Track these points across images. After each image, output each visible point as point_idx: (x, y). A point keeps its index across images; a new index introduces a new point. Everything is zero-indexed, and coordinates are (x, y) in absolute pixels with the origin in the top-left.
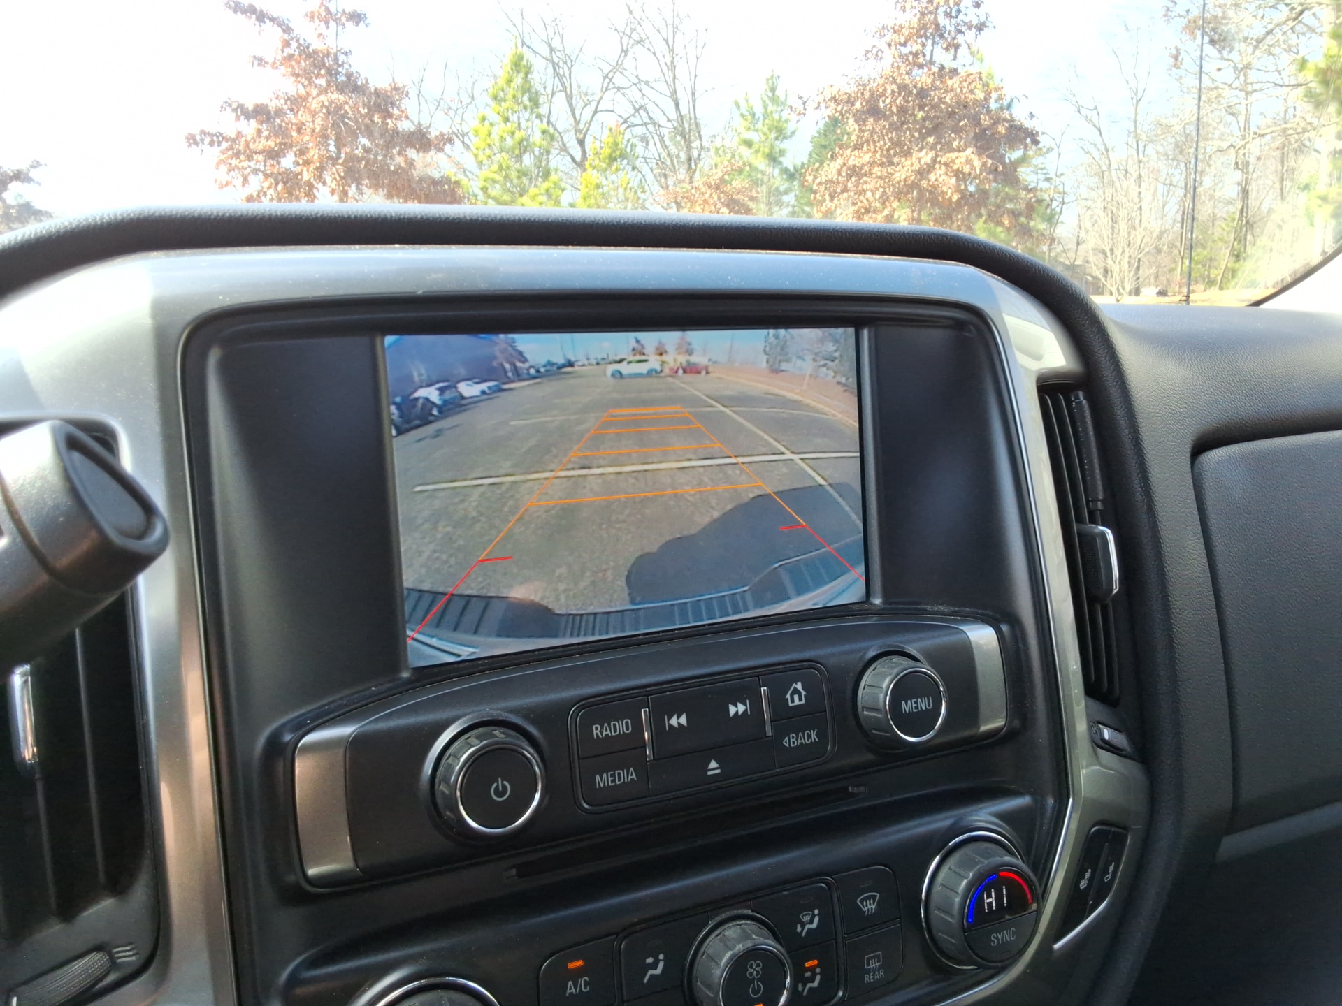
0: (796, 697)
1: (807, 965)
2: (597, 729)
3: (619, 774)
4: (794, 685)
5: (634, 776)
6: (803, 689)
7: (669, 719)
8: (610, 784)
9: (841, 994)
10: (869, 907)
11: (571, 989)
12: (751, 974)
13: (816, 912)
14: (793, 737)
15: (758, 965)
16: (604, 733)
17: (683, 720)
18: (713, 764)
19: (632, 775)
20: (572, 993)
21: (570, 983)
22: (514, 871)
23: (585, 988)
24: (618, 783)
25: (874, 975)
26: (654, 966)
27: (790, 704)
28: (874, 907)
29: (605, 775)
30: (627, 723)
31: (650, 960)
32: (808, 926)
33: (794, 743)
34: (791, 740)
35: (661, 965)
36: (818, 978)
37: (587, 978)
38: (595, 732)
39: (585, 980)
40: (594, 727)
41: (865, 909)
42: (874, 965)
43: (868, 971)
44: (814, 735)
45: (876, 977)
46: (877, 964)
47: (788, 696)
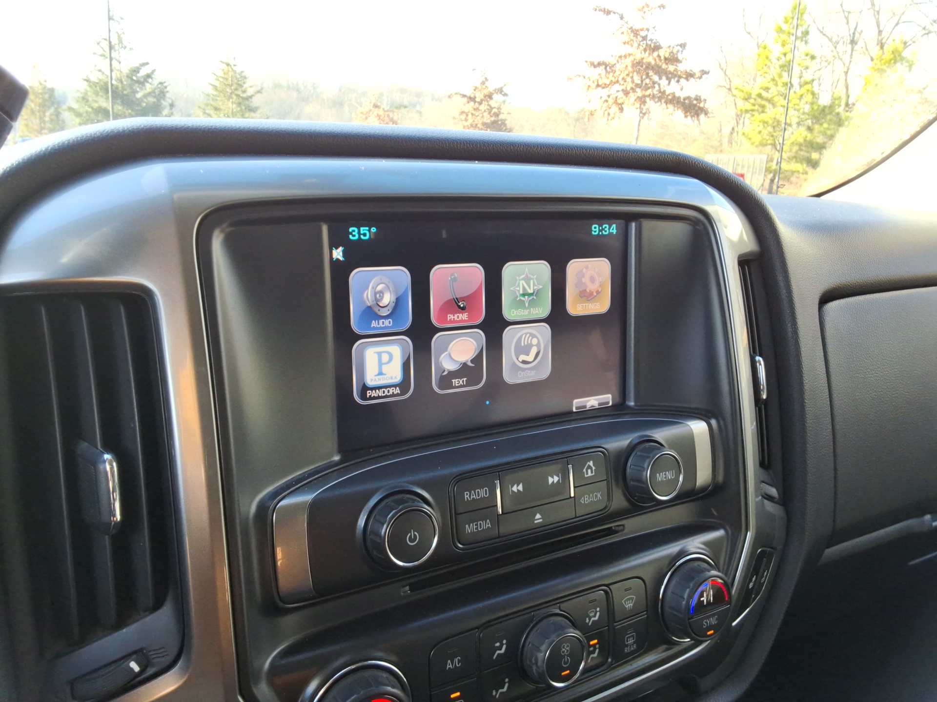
0: (589, 471)
1: (592, 643)
2: (467, 494)
3: (480, 524)
4: (588, 463)
5: (490, 525)
6: (594, 465)
7: (512, 487)
8: (475, 530)
9: (610, 660)
10: (629, 605)
11: (449, 665)
12: (563, 652)
13: (598, 609)
14: (587, 497)
15: (568, 646)
16: (472, 497)
17: (520, 488)
18: (538, 516)
19: (488, 524)
20: (450, 667)
21: (449, 661)
22: (407, 588)
23: (458, 664)
24: (479, 529)
25: (630, 648)
26: (500, 648)
27: (586, 476)
28: (632, 605)
29: (471, 524)
30: (486, 490)
31: (498, 644)
32: (593, 619)
33: (587, 501)
34: (586, 499)
35: (504, 647)
36: (597, 651)
37: (460, 658)
38: (466, 496)
39: (458, 659)
40: (465, 493)
41: (627, 606)
42: (631, 641)
43: (627, 646)
44: (599, 495)
45: (632, 649)
46: (632, 641)
47: (585, 470)
